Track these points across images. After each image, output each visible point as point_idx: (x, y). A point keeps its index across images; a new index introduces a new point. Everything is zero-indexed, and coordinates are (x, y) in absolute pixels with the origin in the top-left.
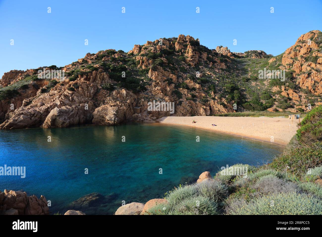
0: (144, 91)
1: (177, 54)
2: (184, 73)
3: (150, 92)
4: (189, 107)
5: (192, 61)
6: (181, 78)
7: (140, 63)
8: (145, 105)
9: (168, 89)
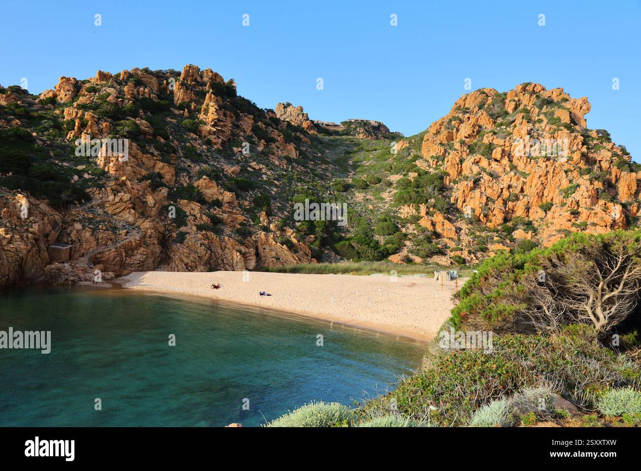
0: (83, 201)
1: (177, 112)
2: (193, 161)
3: (98, 205)
4: (203, 247)
5: (214, 133)
6: (185, 174)
7: (76, 128)
8: (84, 239)
9: (150, 200)
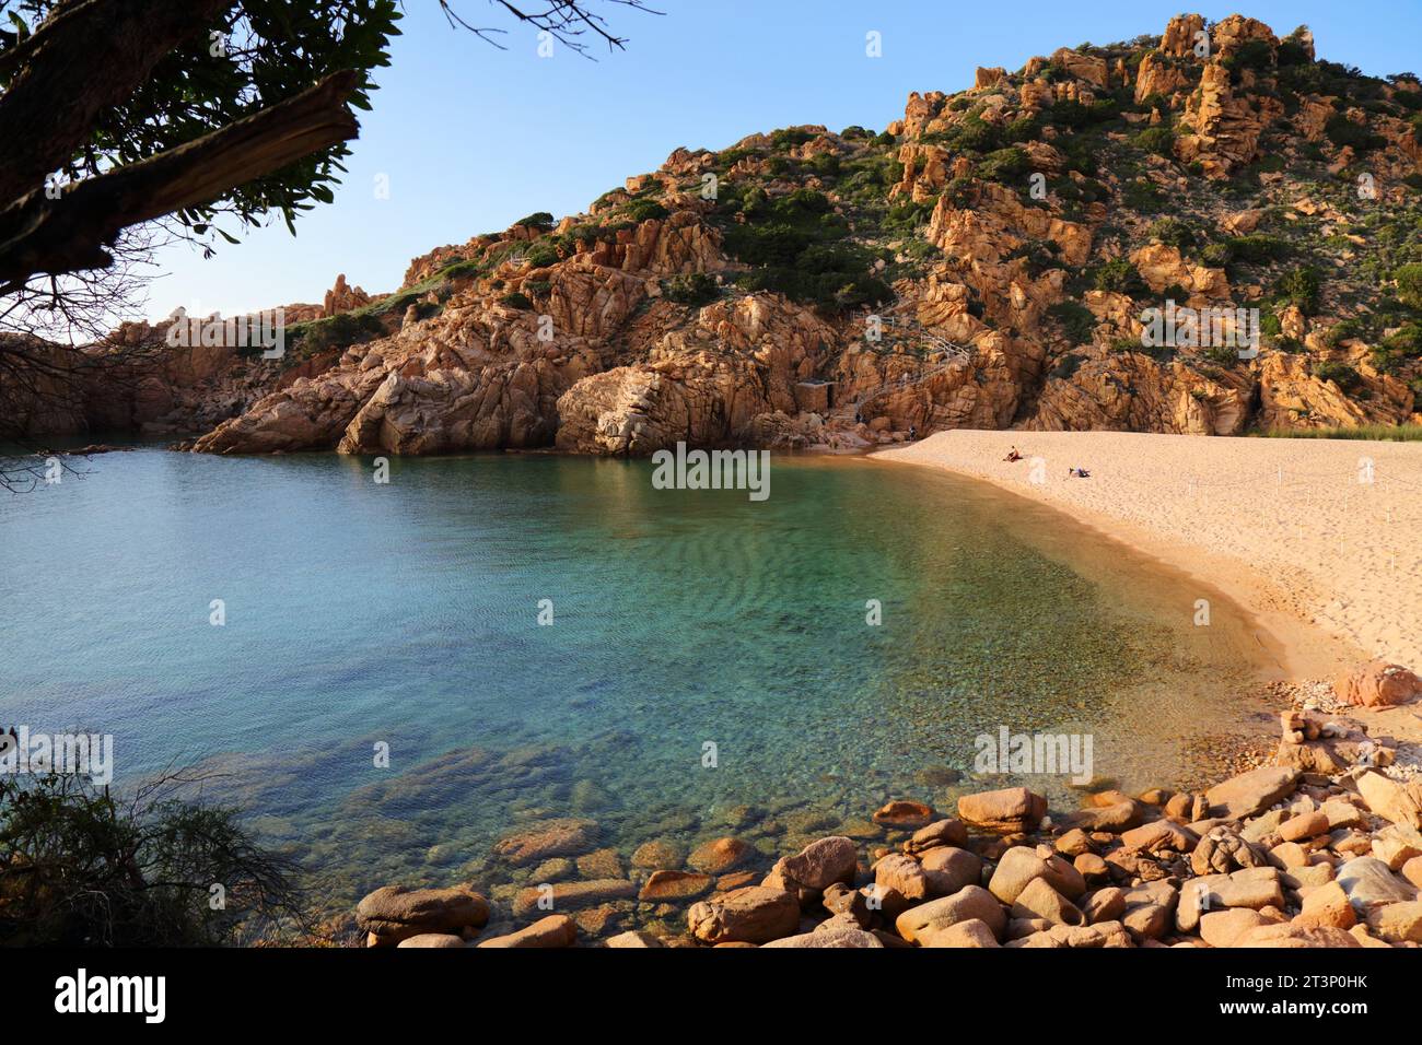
0: (879, 304)
1: (1134, 118)
2: (1141, 213)
3: (906, 309)
4: (1113, 385)
5: (1212, 148)
6: (1116, 239)
7: (905, 177)
8: (859, 370)
9: (1017, 295)
